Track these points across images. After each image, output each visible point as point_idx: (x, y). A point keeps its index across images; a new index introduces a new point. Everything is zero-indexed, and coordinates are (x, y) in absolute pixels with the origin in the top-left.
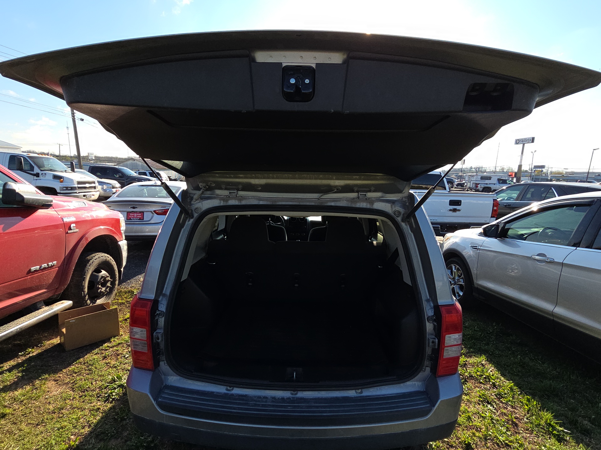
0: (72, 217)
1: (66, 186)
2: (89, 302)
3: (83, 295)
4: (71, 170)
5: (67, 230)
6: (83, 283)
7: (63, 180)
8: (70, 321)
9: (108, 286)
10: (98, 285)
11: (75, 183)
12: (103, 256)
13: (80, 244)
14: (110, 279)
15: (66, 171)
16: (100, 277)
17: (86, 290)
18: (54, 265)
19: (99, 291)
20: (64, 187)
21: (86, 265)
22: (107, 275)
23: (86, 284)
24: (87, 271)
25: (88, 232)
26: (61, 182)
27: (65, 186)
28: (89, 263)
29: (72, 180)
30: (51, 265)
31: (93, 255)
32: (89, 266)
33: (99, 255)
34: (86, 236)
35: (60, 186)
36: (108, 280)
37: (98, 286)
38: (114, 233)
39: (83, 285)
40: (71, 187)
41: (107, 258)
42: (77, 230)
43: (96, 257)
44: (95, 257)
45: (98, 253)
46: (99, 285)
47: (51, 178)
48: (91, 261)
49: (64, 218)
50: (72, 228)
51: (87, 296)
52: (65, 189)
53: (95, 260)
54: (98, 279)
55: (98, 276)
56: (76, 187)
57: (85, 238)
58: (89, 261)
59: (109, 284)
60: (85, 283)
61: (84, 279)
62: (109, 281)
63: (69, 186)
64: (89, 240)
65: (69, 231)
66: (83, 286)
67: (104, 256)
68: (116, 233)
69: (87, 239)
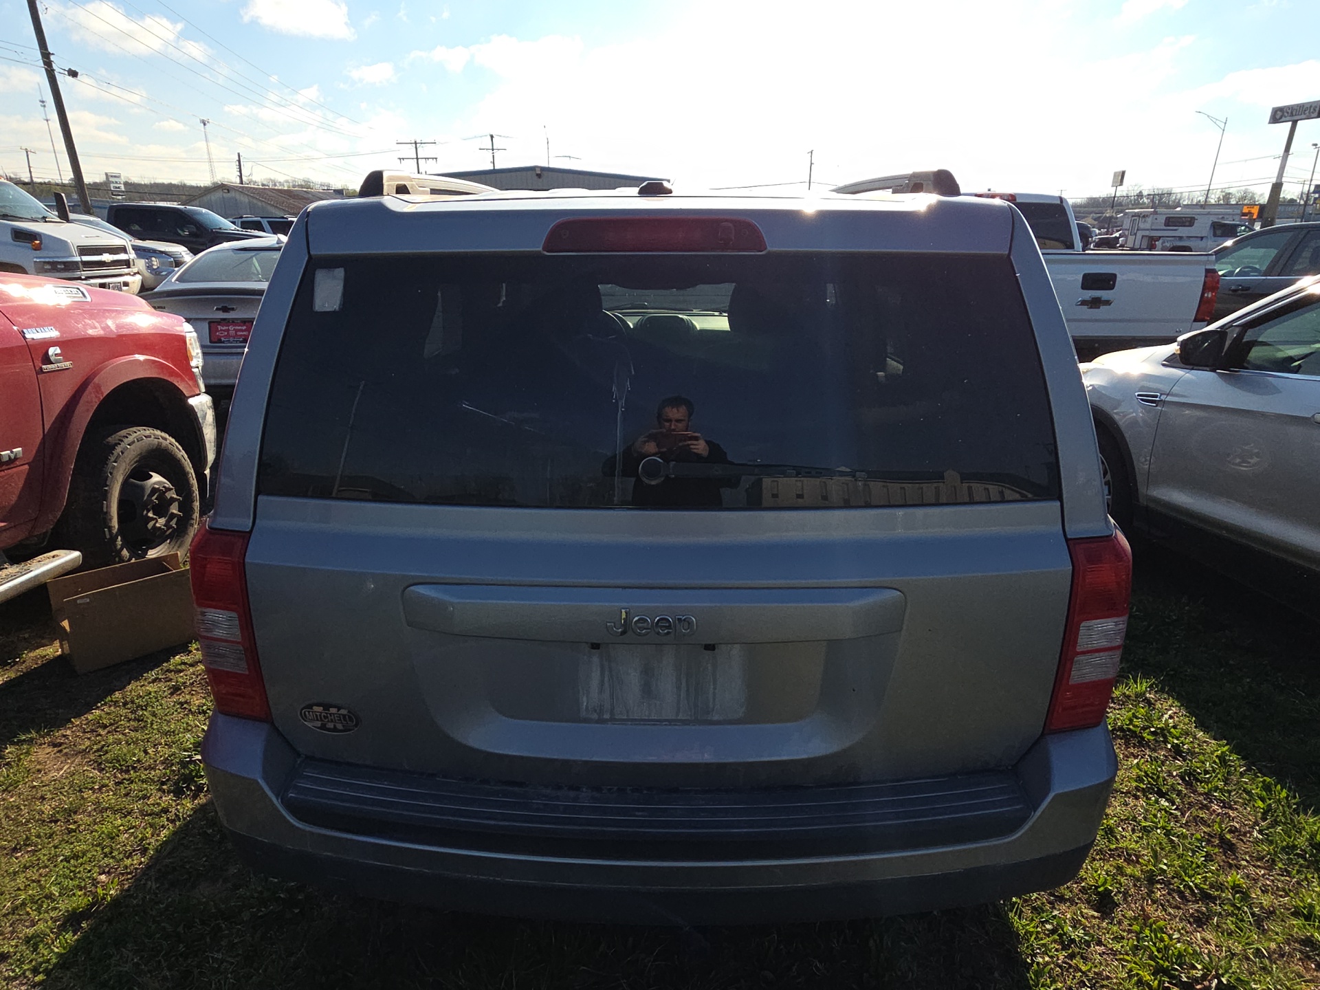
0: (50, 328)
1: (51, 260)
2: (125, 553)
3: (108, 537)
4: (59, 217)
5: (38, 363)
6: (105, 506)
7: (41, 243)
8: (78, 602)
9: (172, 513)
10: (145, 512)
11: (74, 251)
12: (150, 437)
13: (82, 401)
14: (175, 496)
15: (44, 218)
16: (148, 491)
17: (115, 523)
18: (16, 459)
19: (150, 525)
20: (45, 262)
21: (107, 459)
22: (167, 486)
23: (112, 509)
24: (111, 473)
25: (101, 370)
26: (35, 250)
27: (47, 260)
28: (113, 454)
29: (63, 244)
30: (9, 456)
31: (123, 432)
32: (115, 462)
33: (139, 433)
34: (96, 380)
35: (35, 260)
36: (172, 498)
37: (147, 514)
38: (172, 373)
39: (105, 510)
40: (64, 263)
41: (161, 440)
42: (68, 364)
43: (131, 439)
44: (127, 437)
45: (134, 429)
46: (148, 511)
47: (8, 238)
48: (119, 449)
49: (25, 330)
50: (52, 359)
51: (119, 538)
52: (48, 267)
53: (129, 445)
54: (144, 496)
55: (142, 488)
56: (77, 262)
57: (92, 384)
58: (113, 447)
59: (174, 509)
60: (109, 506)
61: (105, 496)
62: (172, 500)
63: (59, 260)
64: (106, 391)
65: (44, 366)
66: (106, 513)
67: (153, 437)
68: (178, 375)
69: (98, 388)
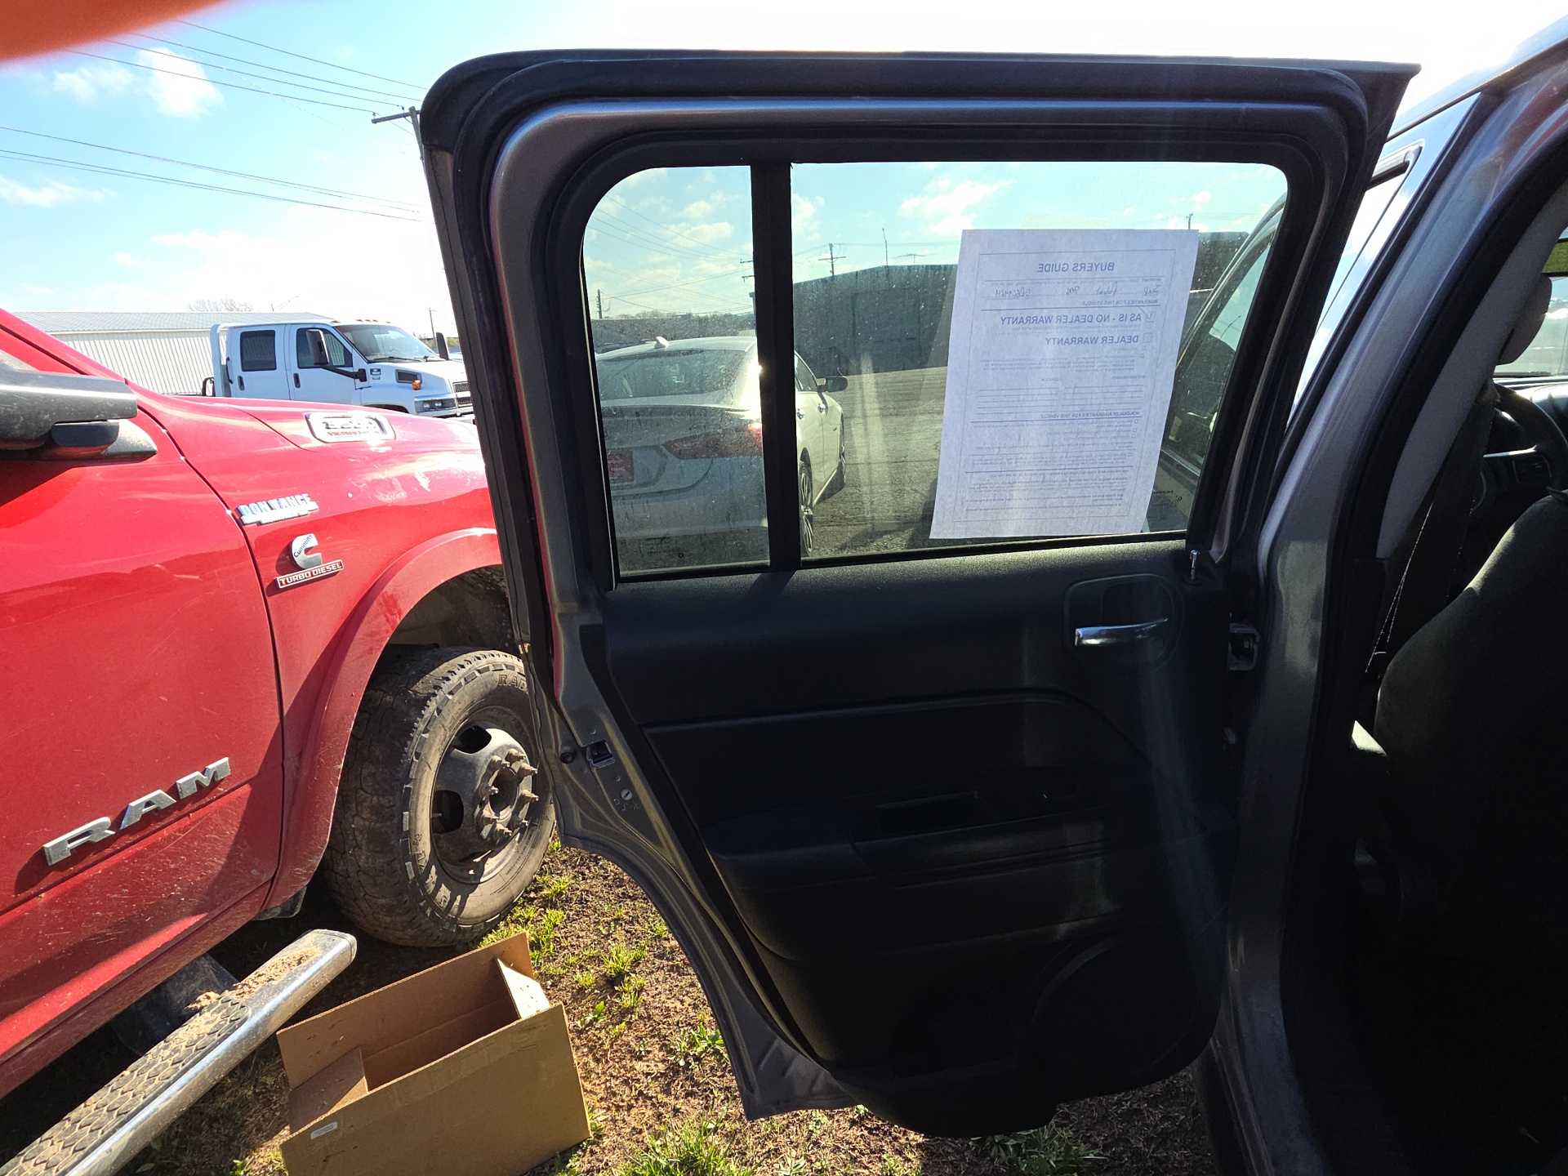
0: (298, 497)
1: (430, 399)
2: (444, 893)
3: (412, 876)
4: (441, 357)
5: (269, 570)
6: (406, 820)
7: (421, 383)
8: (313, 1136)
9: (523, 797)
10: (478, 810)
11: (451, 388)
12: (487, 669)
13: (359, 634)
14: (527, 766)
15: (426, 357)
16: (482, 770)
17: (425, 846)
18: (215, 783)
19: (487, 829)
20: (425, 401)
21: (411, 727)
22: (514, 751)
23: (419, 824)
24: (418, 755)
25: (395, 569)
26: (416, 389)
27: (426, 399)
28: (422, 716)
29: (440, 381)
30: (198, 784)
31: (443, 669)
32: (426, 731)
33: (468, 667)
34: (389, 588)
35: (416, 400)
36: (522, 770)
37: (481, 812)
39: (406, 828)
40: (441, 401)
41: (506, 671)
42: (333, 566)
43: (454, 680)
44: (448, 679)
45: (460, 660)
46: (482, 805)
47: (393, 378)
48: (432, 705)
49: (242, 508)
50: (300, 559)
51: (433, 869)
52: (427, 406)
53: (451, 693)
54: (475, 783)
55: (472, 766)
56: (453, 399)
57: (380, 598)
58: (422, 703)
59: (525, 790)
60: (413, 820)
61: (406, 801)
62: (522, 773)
63: (438, 399)
64: (406, 606)
65: (280, 579)
66: (408, 833)
67: (492, 668)
69: (391, 604)
